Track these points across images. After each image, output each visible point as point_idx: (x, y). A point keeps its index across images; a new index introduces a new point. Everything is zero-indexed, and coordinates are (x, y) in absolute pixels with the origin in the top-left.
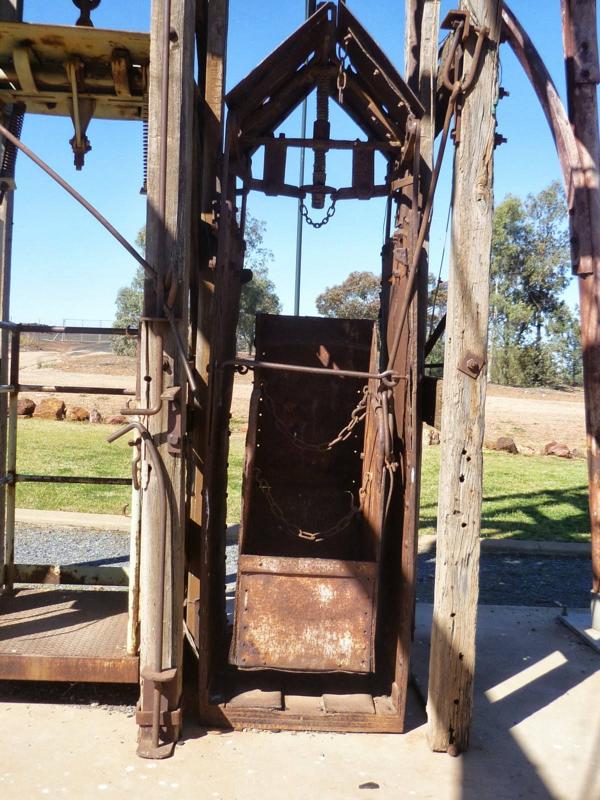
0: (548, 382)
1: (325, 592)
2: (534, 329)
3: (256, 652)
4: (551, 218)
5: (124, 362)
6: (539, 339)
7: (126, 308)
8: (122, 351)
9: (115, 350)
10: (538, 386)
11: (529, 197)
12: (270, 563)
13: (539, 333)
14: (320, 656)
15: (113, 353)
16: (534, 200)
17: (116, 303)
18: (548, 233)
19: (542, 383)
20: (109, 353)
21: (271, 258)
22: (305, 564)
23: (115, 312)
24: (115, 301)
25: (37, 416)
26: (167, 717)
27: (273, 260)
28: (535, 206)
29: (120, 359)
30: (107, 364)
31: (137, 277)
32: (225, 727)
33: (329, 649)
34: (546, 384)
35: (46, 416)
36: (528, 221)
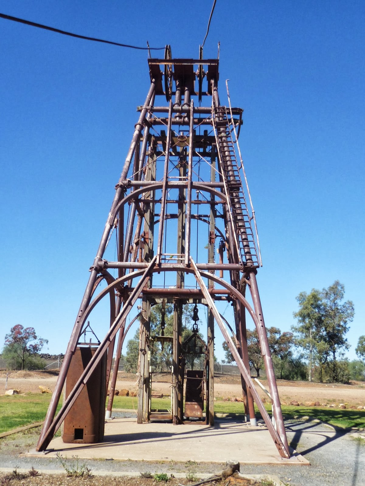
0: (340, 380)
1: (196, 407)
2: (331, 353)
3: (187, 415)
4: (335, 299)
5: (132, 376)
6: (335, 358)
7: (131, 350)
8: (129, 370)
9: (126, 370)
10: (335, 382)
11: (324, 289)
12: (189, 403)
13: (334, 356)
14: (196, 415)
15: (124, 371)
16: (326, 291)
17: (127, 347)
18: (335, 306)
19: (337, 380)
20: (122, 372)
21: (201, 323)
22: (193, 403)
23: (126, 352)
24: (126, 346)
25: (120, 395)
26: (177, 421)
27: (202, 325)
28: (327, 294)
29: (129, 375)
30: (124, 377)
31: (136, 334)
32: (184, 424)
33: (197, 414)
34: (339, 381)
35: (123, 395)
36: (324, 301)
